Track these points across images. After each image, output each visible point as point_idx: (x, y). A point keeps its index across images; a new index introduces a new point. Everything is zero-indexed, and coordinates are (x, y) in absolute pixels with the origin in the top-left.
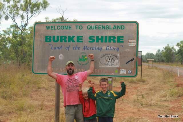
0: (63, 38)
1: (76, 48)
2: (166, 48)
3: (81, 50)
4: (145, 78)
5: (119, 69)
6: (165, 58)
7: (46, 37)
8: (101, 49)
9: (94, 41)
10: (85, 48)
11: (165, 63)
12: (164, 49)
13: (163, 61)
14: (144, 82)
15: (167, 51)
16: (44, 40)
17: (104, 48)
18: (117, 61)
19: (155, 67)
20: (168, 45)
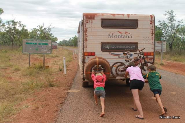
0: (31, 43)
1: (35, 46)
2: (74, 38)
3: (36, 47)
4: (58, 55)
5: (47, 52)
6: (74, 44)
7: (26, 43)
8: (42, 47)
9: (40, 44)
10: (37, 46)
11: (73, 47)
12: (73, 38)
13: (72, 45)
14: (58, 57)
15: (74, 40)
16: (25, 44)
17: (43, 46)
18: (46, 50)
19: (66, 49)
20: (75, 36)
